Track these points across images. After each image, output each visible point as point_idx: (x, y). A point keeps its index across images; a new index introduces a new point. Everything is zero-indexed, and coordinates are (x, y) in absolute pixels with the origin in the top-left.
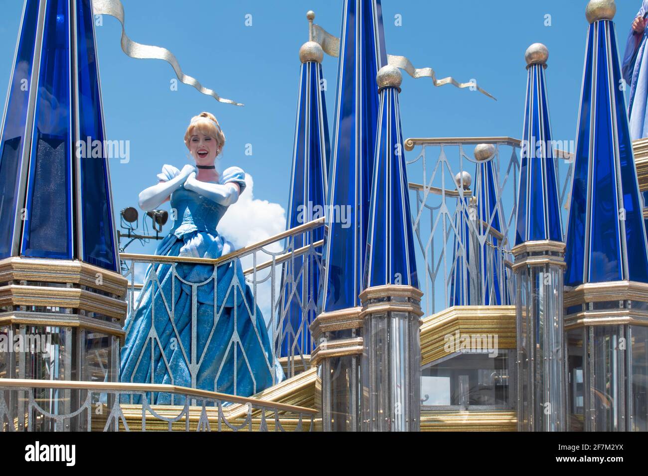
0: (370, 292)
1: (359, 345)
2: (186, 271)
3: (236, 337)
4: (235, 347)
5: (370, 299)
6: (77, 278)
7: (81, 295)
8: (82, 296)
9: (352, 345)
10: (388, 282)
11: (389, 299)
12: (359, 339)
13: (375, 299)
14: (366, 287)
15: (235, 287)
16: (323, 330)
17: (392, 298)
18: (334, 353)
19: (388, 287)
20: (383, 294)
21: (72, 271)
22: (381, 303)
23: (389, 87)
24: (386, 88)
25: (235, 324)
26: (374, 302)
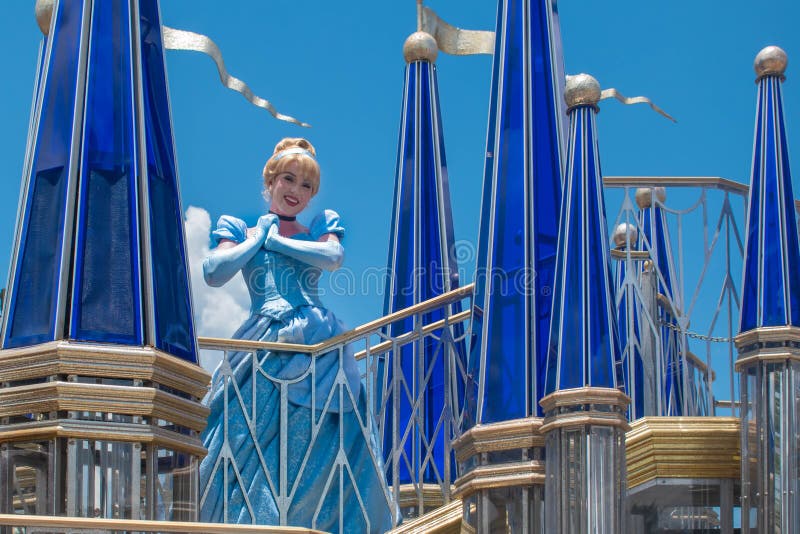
0: (560, 397)
1: (533, 471)
2: (284, 362)
3: (342, 458)
4: (342, 473)
5: (560, 408)
6: (149, 372)
7: (156, 397)
8: (156, 399)
9: (524, 472)
10: (587, 383)
11: (587, 408)
12: (532, 464)
13: (566, 407)
14: (552, 389)
15: (341, 387)
16: (479, 449)
17: (592, 405)
18: (492, 483)
19: (586, 390)
20: (578, 401)
21: (141, 361)
22: (577, 413)
23: (584, 106)
24: (579, 107)
25: (342, 439)
26: (565, 412)
